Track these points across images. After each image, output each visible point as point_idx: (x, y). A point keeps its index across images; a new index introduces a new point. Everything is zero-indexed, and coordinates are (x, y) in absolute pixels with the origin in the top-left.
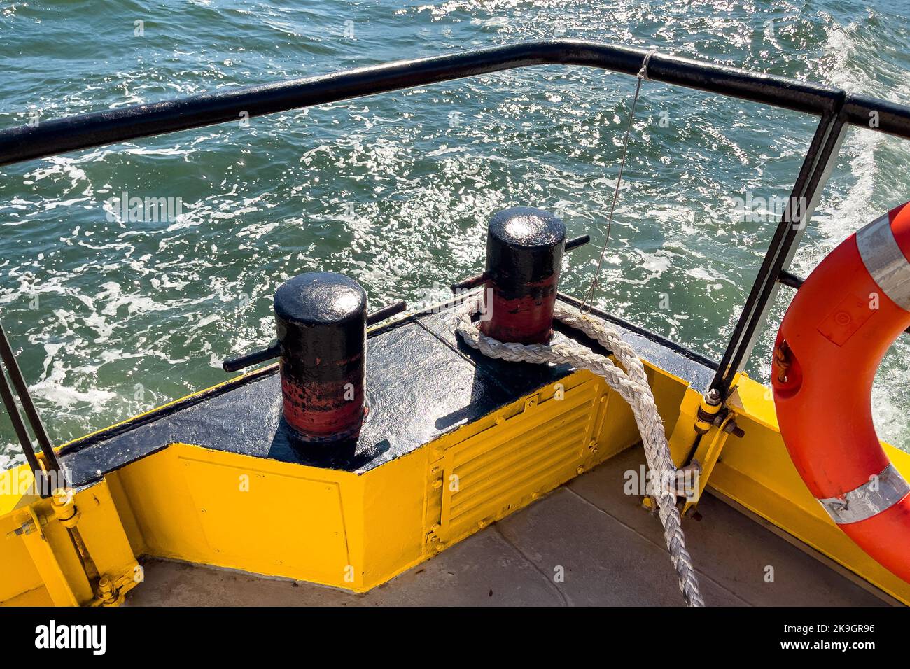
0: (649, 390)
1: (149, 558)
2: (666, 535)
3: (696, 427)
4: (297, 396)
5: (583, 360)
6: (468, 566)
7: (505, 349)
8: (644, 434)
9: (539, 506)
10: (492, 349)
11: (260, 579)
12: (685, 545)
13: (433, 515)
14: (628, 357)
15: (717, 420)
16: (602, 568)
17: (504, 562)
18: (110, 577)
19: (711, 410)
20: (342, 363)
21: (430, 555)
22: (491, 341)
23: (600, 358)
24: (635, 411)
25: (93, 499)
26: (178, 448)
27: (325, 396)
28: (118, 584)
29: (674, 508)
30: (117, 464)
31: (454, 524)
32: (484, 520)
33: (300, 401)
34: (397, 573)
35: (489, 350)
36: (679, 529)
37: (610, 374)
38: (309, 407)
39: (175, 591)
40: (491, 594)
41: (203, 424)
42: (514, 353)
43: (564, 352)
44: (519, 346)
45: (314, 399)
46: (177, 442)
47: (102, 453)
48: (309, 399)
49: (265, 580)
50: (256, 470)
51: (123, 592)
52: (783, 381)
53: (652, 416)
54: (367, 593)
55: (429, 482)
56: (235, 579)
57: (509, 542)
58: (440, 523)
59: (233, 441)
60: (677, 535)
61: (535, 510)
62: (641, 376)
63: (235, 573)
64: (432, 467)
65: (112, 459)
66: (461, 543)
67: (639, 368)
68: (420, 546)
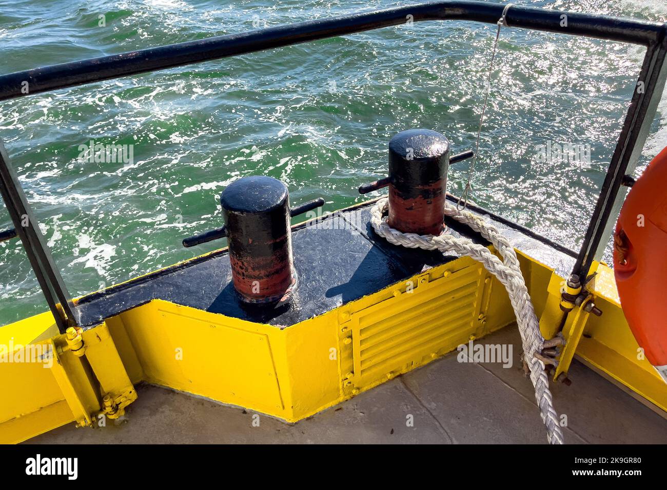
0: (520, 274)
1: (147, 383)
2: (536, 395)
3: (561, 306)
4: (239, 267)
5: (465, 248)
6: (376, 408)
7: (405, 238)
8: (516, 309)
9: (437, 364)
10: (393, 237)
11: (220, 406)
12: (553, 404)
13: (347, 365)
14: (504, 247)
15: (578, 300)
16: (485, 419)
17: (405, 407)
18: (112, 395)
19: (572, 292)
20: (270, 243)
21: (348, 397)
22: (395, 232)
23: (479, 247)
24: (508, 290)
25: (96, 336)
26: (157, 303)
27: (258, 268)
28: (117, 400)
29: (543, 373)
30: (114, 312)
31: (365, 374)
32: (392, 372)
33: (240, 271)
34: (320, 409)
35: (392, 238)
36: (547, 391)
37: (487, 260)
38: (247, 276)
39: (161, 410)
40: (392, 432)
41: (177, 287)
42: (411, 241)
43: (450, 241)
44: (415, 236)
45: (250, 270)
46: (157, 298)
47: (105, 304)
48: (247, 270)
49: (224, 407)
50: (210, 322)
51: (122, 406)
52: (623, 264)
53: (523, 295)
54: (296, 423)
55: (340, 339)
56: (203, 404)
57: (411, 391)
58: (353, 372)
59: (195, 299)
60: (545, 396)
61: (432, 367)
62: (514, 262)
63: (203, 400)
64: (341, 327)
65: (112, 308)
66: (373, 389)
67: (512, 256)
68: (338, 389)
